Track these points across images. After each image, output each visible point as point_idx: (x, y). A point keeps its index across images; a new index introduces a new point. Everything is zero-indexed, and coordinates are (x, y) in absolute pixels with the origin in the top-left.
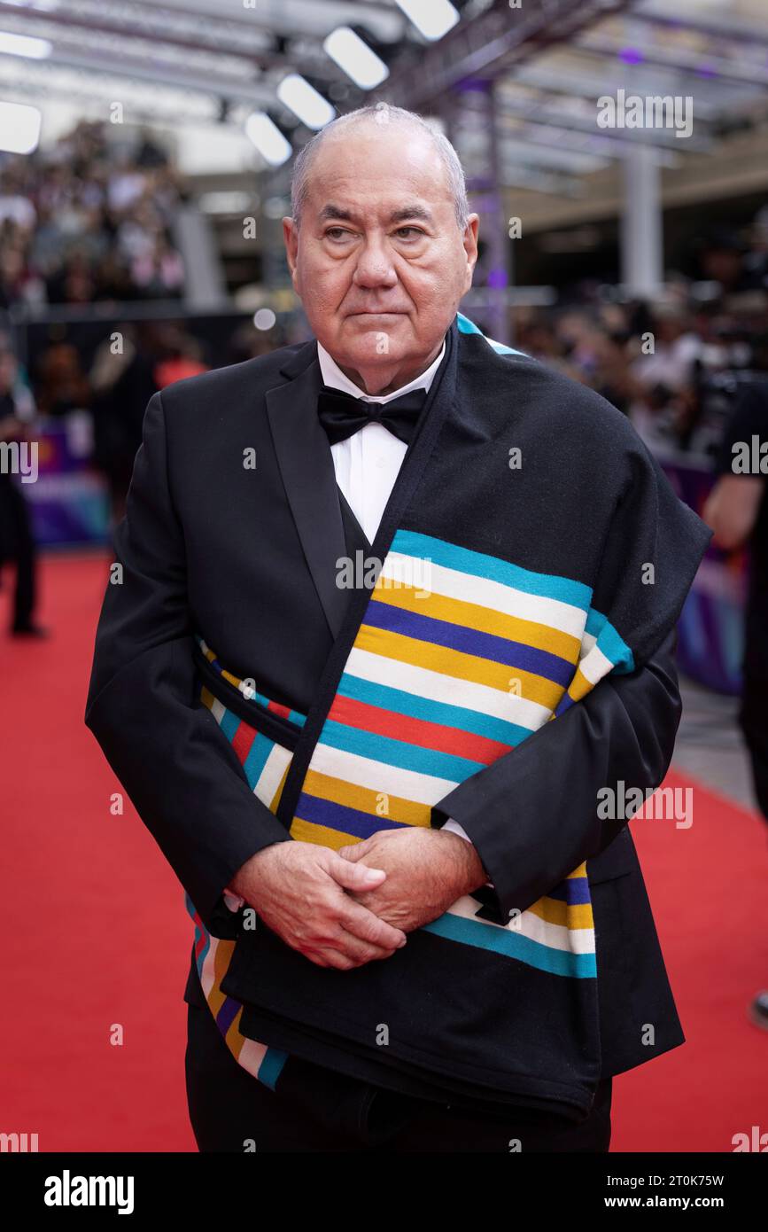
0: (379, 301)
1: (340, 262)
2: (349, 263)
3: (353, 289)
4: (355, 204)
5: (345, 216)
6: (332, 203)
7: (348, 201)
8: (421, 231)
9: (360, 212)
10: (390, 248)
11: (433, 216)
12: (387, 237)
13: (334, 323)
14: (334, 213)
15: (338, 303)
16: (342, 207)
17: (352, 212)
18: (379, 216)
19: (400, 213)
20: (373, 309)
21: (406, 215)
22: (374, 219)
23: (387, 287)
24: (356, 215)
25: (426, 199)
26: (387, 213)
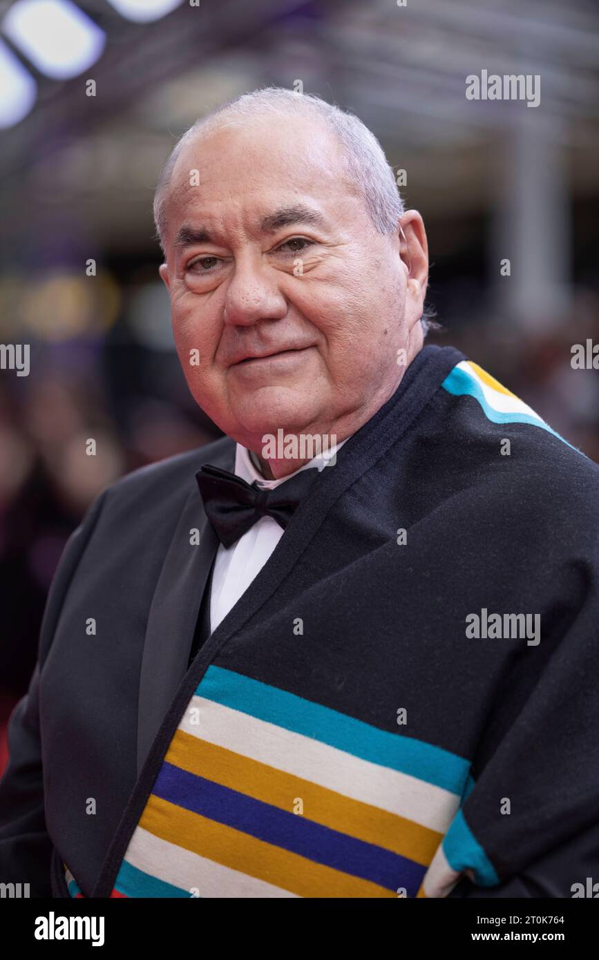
0: (264, 340)
1: (206, 297)
2: (217, 296)
3: (227, 329)
4: (211, 217)
5: (202, 238)
6: (185, 224)
7: (201, 216)
8: (312, 241)
9: (220, 228)
10: (267, 269)
11: (327, 217)
12: (264, 255)
13: (215, 380)
14: (193, 237)
15: (212, 352)
16: (196, 226)
17: (209, 229)
18: (247, 228)
19: (272, 218)
20: (258, 350)
21: (282, 219)
22: (240, 233)
23: (273, 319)
24: (215, 233)
25: (313, 196)
26: (255, 220)
